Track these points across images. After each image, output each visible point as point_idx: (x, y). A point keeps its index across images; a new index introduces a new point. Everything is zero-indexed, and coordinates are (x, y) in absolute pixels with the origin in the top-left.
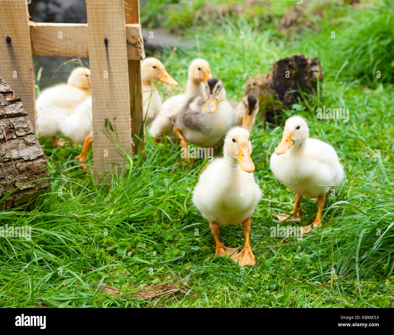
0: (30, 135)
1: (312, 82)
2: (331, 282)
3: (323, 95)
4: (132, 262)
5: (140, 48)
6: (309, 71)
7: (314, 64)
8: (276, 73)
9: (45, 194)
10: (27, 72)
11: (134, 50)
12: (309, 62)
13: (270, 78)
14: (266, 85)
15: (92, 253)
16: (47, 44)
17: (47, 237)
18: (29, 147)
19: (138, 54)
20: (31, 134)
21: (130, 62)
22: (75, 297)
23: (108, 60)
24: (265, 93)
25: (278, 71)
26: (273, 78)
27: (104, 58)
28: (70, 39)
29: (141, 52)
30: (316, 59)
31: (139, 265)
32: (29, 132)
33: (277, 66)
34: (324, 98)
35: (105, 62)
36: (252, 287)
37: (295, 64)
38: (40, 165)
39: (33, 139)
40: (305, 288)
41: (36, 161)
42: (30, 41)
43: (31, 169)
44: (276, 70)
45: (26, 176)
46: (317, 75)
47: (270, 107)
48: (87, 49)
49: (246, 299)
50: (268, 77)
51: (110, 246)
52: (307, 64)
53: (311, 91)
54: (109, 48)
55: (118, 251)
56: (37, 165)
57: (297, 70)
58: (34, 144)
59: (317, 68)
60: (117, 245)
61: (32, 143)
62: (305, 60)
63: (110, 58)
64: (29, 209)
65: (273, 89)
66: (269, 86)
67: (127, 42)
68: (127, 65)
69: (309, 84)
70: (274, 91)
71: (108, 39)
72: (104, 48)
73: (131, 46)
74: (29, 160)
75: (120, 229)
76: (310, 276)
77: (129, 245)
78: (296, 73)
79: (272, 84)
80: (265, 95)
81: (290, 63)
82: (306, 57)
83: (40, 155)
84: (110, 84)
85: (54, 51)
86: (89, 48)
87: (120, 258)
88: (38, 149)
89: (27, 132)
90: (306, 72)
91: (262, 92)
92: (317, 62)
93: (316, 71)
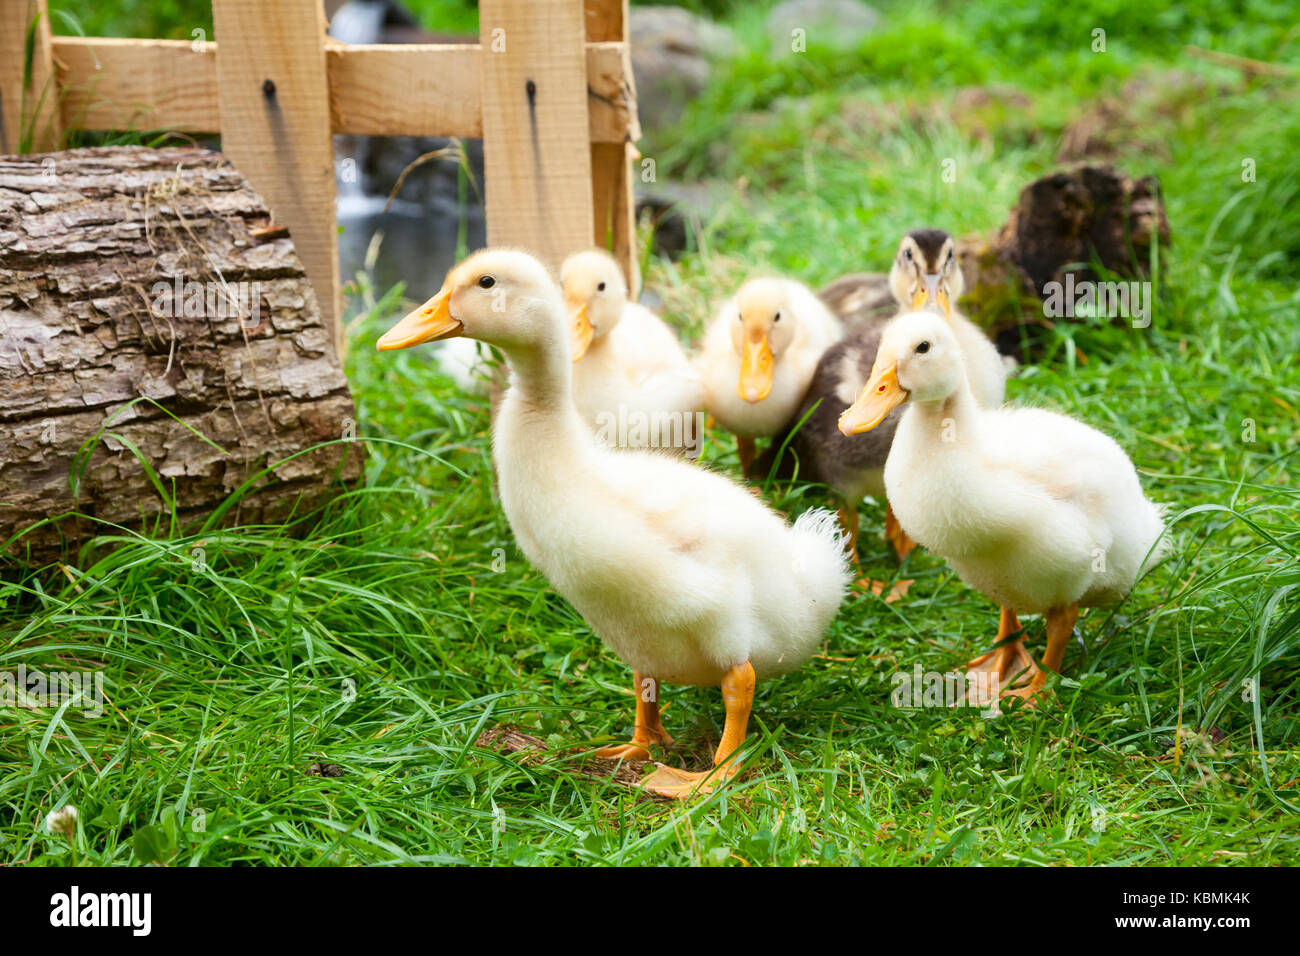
0: (311, 330)
1: (1135, 245)
2: (1176, 751)
3: (1170, 282)
4: (584, 691)
5: (625, 108)
6: (1126, 212)
7: (1141, 192)
8: (1025, 220)
9: (348, 495)
10: (316, 179)
11: (607, 113)
12: (1128, 186)
13: (1010, 234)
14: (999, 253)
15: (475, 665)
16: (374, 100)
17: (349, 612)
18: (307, 361)
19: (618, 125)
20: (314, 326)
21: (597, 149)
22: (415, 754)
23: (535, 141)
24: (993, 276)
25: (1034, 212)
26: (1020, 233)
27: (526, 135)
28: (434, 87)
29: (628, 121)
30: (1147, 179)
31: (607, 699)
32: (310, 321)
33: (1029, 198)
34: (1171, 290)
35: (527, 147)
36: (930, 755)
37: (1083, 193)
38: (335, 414)
39: (319, 341)
40: (1095, 766)
41: (325, 403)
42: (324, 92)
43: (312, 425)
44: (1027, 210)
45: (297, 441)
46: (1150, 224)
47: (1009, 317)
48: (479, 112)
49: (911, 784)
50: (1003, 231)
51: (526, 647)
52: (1119, 193)
53: (1132, 271)
54: (539, 109)
55: (547, 661)
56: (327, 413)
57: (1091, 208)
58: (321, 354)
59: (1151, 205)
60: (542, 648)
61: (316, 352)
62: (1115, 182)
63: (542, 136)
64: (300, 534)
65: (1017, 264)
66: (1006, 256)
67: (591, 92)
68: (586, 156)
69: (1125, 250)
70: (1021, 271)
71: (537, 81)
72: (526, 108)
73: (599, 102)
74: (306, 399)
75: (556, 608)
76: (1110, 735)
77: (579, 646)
78: (1087, 218)
79: (1016, 250)
80: (994, 283)
81: (1070, 188)
82: (1118, 174)
83: (337, 386)
84: (541, 210)
85: (391, 121)
86: (484, 110)
87: (550, 679)
88: (330, 370)
89: (304, 320)
90: (1118, 216)
91: (986, 275)
92: (1152, 188)
93: (1149, 214)
